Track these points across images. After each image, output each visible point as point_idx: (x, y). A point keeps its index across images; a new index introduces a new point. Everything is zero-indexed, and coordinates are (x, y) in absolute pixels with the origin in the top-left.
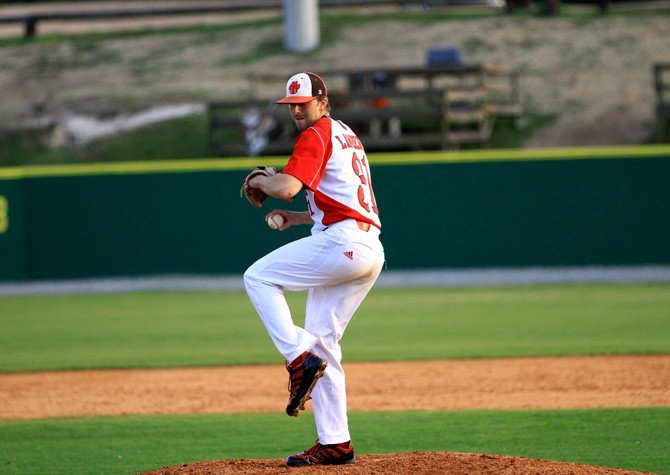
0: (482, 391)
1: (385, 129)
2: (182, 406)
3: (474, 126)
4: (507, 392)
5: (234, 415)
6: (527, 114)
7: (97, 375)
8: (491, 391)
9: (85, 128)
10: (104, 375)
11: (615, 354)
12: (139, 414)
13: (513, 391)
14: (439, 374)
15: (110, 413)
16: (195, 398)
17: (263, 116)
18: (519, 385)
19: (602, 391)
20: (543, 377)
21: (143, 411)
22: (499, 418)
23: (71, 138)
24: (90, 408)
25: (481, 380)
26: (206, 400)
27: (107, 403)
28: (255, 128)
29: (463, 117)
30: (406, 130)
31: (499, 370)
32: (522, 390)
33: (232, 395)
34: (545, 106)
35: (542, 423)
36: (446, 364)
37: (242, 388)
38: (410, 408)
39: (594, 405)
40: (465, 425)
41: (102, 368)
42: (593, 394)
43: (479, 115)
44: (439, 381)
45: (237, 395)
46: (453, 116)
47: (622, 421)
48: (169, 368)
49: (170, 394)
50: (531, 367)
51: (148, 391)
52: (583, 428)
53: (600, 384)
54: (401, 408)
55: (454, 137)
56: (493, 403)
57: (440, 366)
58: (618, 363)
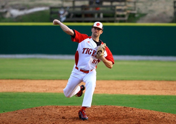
0: (124, 89)
1: (99, 16)
2: (41, 90)
3: (123, 16)
4: (131, 90)
5: (55, 93)
6: (138, 13)
7: (17, 81)
8: (126, 89)
9: (16, 13)
10: (19, 81)
11: (161, 80)
12: (29, 92)
13: (132, 89)
14: (112, 84)
15: (20, 91)
16: (44, 88)
17: (65, 11)
18: (134, 88)
19: (157, 90)
20: (141, 86)
21: (30, 91)
22: (128, 97)
23: (12, 15)
24: (15, 90)
25: (124, 86)
26: (47, 89)
27: (20, 89)
28: (63, 14)
29: (120, 13)
30: (104, 16)
31: (129, 84)
32: (135, 89)
33: (54, 88)
34: (143, 11)
35: (140, 99)
36: (114, 81)
37: (57, 86)
38: (104, 93)
39: (155, 94)
40: (119, 98)
41: (19, 79)
42: (155, 91)
43: (125, 13)
44: (112, 86)
45: (56, 88)
46: (118, 13)
47: (162, 99)
48: (37, 80)
49: (37, 87)
50: (138, 83)
51: (31, 86)
52: (152, 100)
53: (157, 88)
54: (101, 93)
55: (118, 19)
56: (127, 92)
57: (112, 82)
58: (161, 83)
